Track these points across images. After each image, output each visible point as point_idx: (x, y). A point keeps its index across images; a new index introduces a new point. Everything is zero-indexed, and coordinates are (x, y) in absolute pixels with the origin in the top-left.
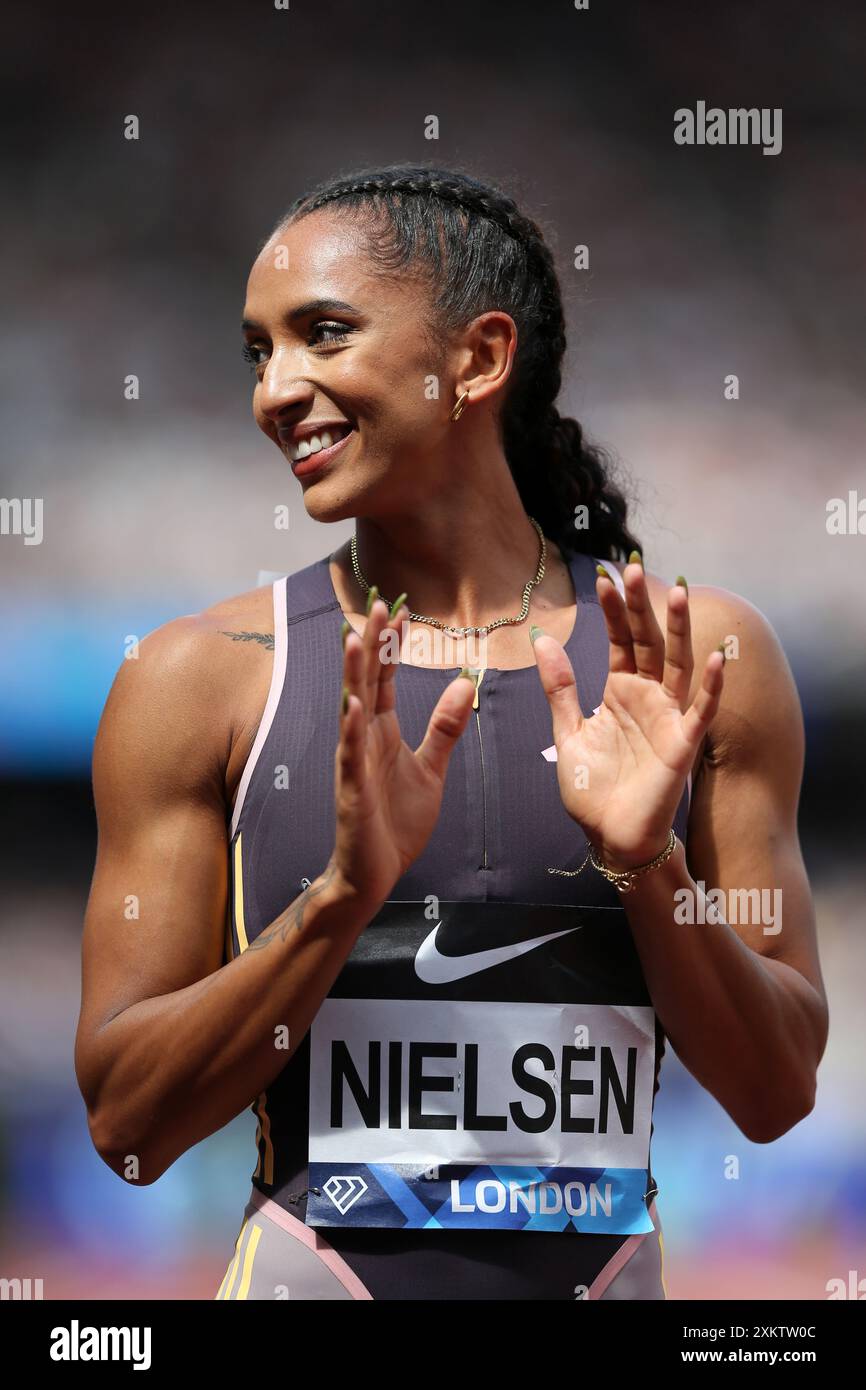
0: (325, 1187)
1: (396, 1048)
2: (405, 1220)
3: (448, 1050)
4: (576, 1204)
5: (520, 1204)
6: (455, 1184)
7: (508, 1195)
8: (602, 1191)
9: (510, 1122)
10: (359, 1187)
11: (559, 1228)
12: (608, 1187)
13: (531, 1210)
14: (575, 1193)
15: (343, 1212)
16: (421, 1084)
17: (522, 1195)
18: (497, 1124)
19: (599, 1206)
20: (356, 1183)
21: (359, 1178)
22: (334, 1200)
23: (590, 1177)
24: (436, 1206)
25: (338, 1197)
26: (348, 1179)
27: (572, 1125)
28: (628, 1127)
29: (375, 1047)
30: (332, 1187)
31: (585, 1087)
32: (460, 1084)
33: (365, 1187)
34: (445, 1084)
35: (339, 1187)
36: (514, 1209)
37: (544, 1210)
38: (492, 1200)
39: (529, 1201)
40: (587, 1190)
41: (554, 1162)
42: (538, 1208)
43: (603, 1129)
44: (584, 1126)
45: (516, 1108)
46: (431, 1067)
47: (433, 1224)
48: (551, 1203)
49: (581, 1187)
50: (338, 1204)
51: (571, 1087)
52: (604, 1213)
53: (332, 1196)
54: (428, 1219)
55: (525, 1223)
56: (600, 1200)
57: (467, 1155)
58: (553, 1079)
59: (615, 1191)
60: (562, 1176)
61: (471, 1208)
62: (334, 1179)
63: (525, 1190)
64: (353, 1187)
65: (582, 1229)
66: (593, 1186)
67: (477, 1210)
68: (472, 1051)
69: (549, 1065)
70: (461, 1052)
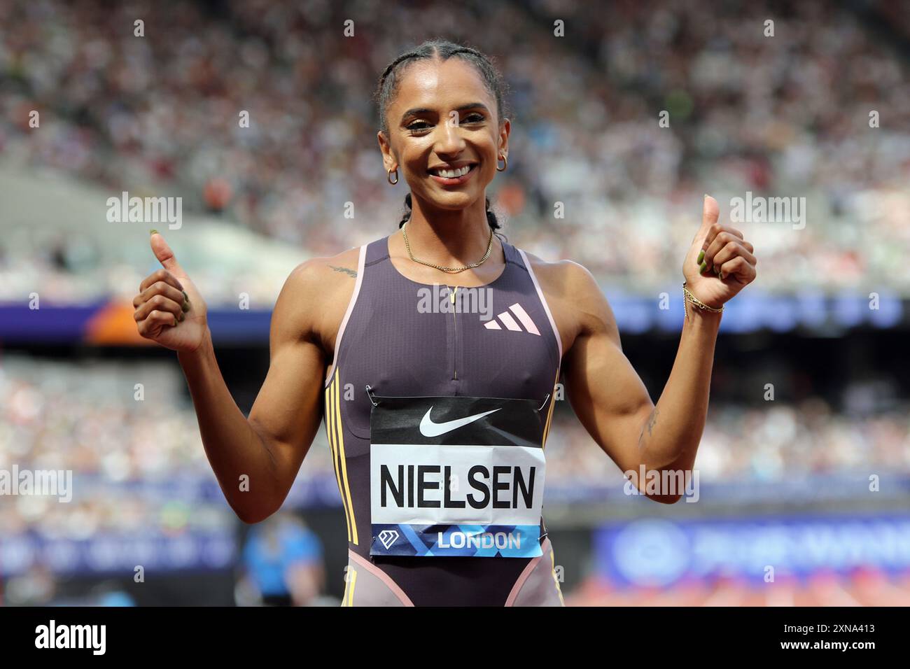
0: (380, 536)
1: (411, 468)
2: (416, 552)
3: (435, 469)
4: (501, 543)
5: (472, 544)
6: (440, 534)
7: (466, 539)
8: (515, 536)
9: (467, 503)
10: (395, 536)
11: (493, 555)
12: (519, 534)
13: (478, 547)
14: (501, 537)
15: (387, 548)
16: (423, 485)
17: (473, 539)
18: (460, 505)
19: (513, 544)
20: (394, 534)
21: (395, 532)
22: (383, 542)
23: (508, 530)
24: (430, 545)
25: (385, 541)
26: (390, 532)
27: (498, 505)
28: (529, 505)
29: (401, 468)
30: (383, 536)
31: (505, 486)
32: (442, 485)
33: (398, 536)
34: (435, 486)
35: (386, 536)
36: (469, 546)
37: (484, 546)
38: (458, 542)
39: (477, 542)
40: (507, 536)
41: (489, 523)
42: (481, 545)
43: (515, 506)
44: (505, 505)
45: (470, 497)
46: (428, 477)
47: (429, 554)
48: (488, 543)
49: (504, 534)
50: (385, 544)
51: (498, 486)
52: (516, 547)
53: (382, 540)
54: (427, 551)
55: (474, 554)
56: (514, 541)
57: (445, 520)
58: (489, 482)
59: (521, 537)
60: (493, 530)
61: (448, 546)
62: (384, 532)
63: (475, 536)
64: (392, 536)
65: (504, 555)
66: (510, 534)
67: (451, 547)
68: (448, 469)
69: (486, 476)
70: (442, 470)
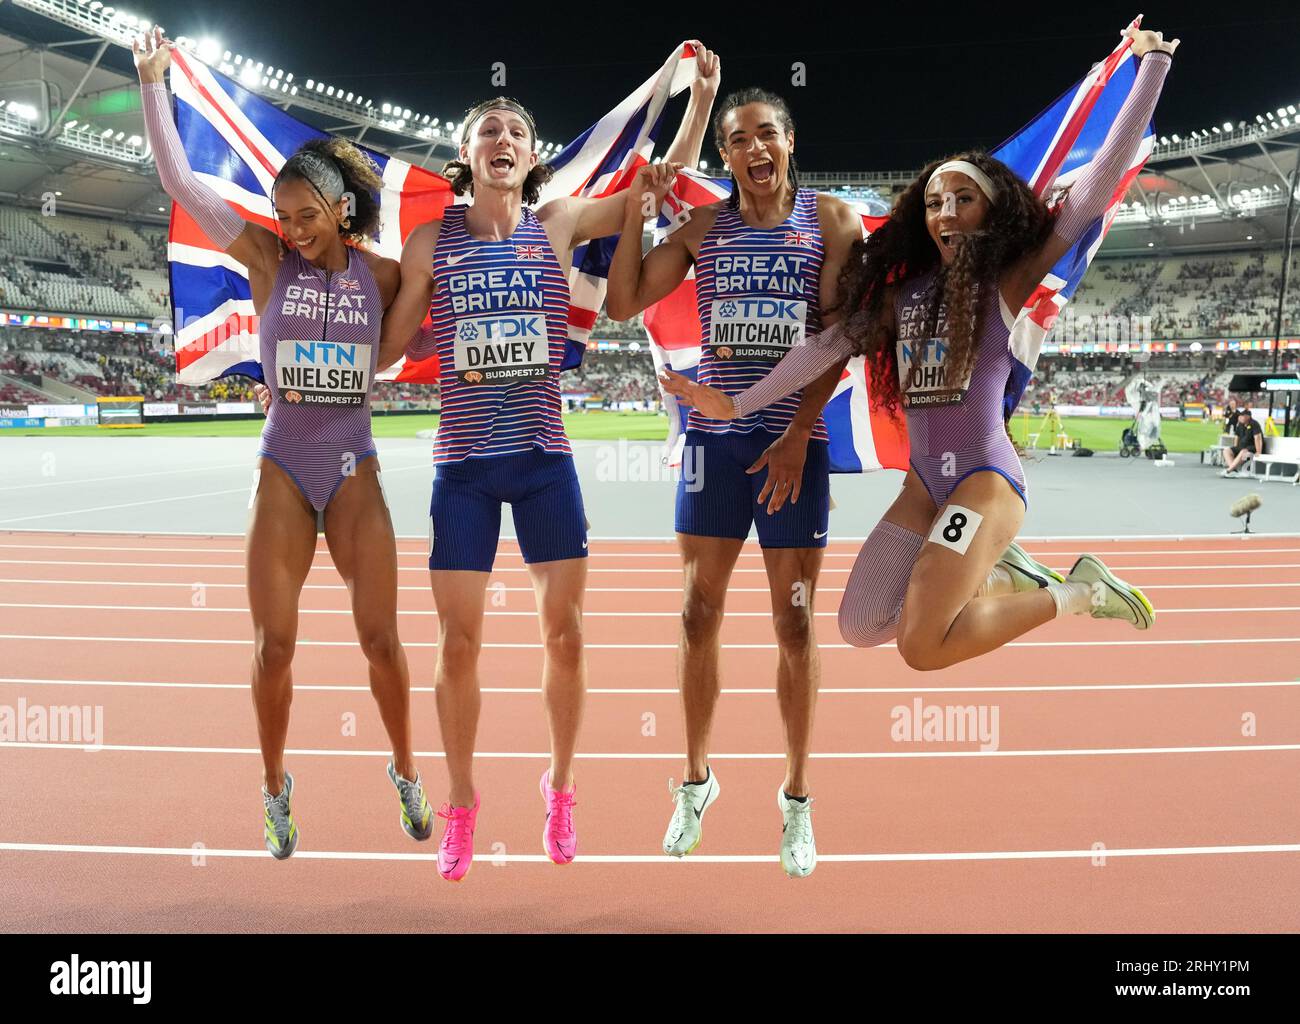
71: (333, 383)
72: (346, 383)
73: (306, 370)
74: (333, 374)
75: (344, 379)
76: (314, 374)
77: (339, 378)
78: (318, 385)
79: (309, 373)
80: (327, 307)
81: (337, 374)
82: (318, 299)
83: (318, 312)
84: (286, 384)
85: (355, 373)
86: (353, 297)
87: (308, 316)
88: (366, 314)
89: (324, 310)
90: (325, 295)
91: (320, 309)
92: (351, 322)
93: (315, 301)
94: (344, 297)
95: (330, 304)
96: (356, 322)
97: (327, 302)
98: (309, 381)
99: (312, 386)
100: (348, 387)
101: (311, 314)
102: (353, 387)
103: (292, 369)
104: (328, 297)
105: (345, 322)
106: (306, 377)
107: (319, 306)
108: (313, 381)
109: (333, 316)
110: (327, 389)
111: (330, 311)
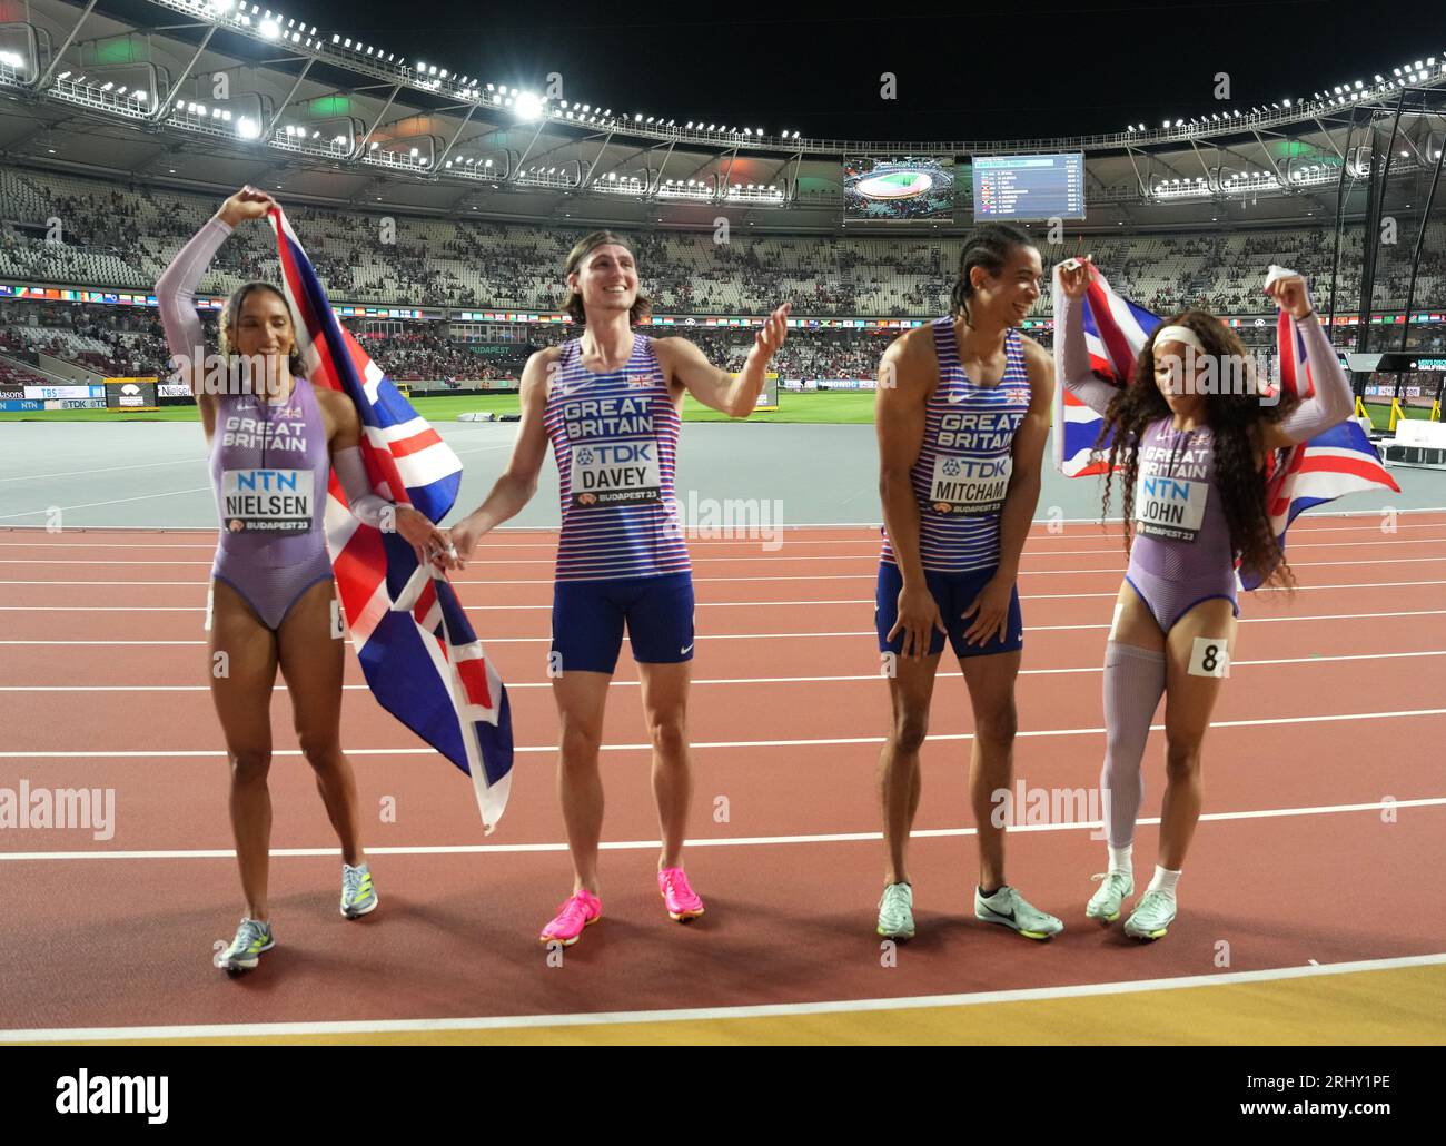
71: (275, 510)
72: (289, 509)
73: (247, 498)
74: (275, 501)
75: (286, 505)
76: (254, 501)
77: (281, 504)
78: (260, 512)
79: (250, 501)
80: (264, 436)
81: (279, 499)
82: (255, 429)
83: (256, 441)
84: (229, 512)
85: (297, 499)
86: (292, 425)
87: (246, 445)
88: (304, 441)
89: (261, 439)
90: (263, 423)
91: (258, 438)
92: (287, 448)
93: (252, 431)
94: (283, 425)
95: (267, 433)
96: (293, 448)
97: (265, 431)
98: (250, 509)
99: (253, 513)
100: (291, 513)
101: (249, 443)
102: (297, 512)
103: (235, 499)
104: (265, 426)
105: (281, 447)
106: (247, 505)
107: (255, 434)
108: (255, 509)
109: (270, 443)
110: (269, 516)
111: (268, 439)
